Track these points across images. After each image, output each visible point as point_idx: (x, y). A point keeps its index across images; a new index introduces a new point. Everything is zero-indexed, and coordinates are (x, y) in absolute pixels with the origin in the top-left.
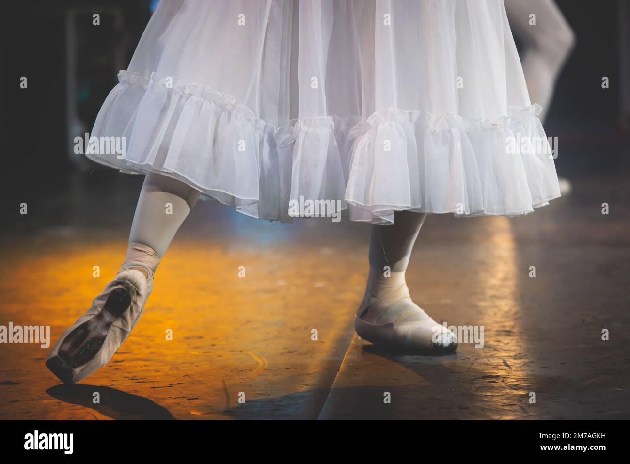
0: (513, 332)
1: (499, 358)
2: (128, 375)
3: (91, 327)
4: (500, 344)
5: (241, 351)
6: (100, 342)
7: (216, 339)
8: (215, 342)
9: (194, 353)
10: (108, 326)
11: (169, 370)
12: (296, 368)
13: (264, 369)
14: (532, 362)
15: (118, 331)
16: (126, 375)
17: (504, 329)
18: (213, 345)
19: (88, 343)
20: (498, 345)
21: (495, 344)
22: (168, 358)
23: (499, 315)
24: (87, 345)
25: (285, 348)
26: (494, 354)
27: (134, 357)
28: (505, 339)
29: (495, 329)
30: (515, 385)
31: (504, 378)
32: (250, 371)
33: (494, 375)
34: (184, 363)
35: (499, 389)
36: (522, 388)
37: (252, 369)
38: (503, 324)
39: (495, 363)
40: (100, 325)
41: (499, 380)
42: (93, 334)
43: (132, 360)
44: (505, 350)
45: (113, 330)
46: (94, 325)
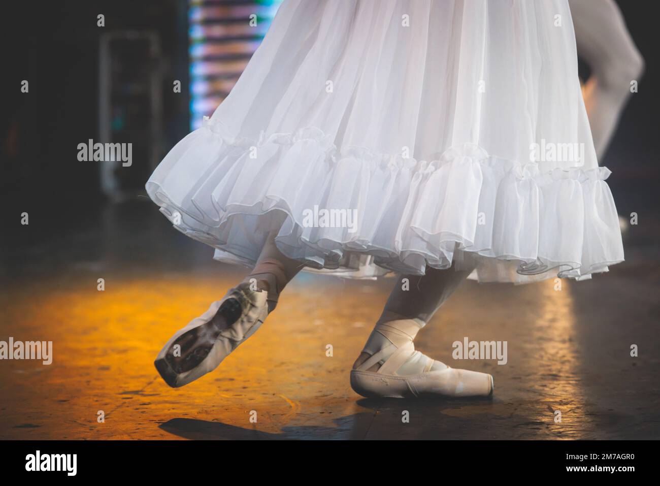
0: (560, 376)
1: (544, 403)
2: (154, 419)
3: (200, 334)
4: (546, 389)
5: (274, 394)
6: (206, 350)
7: (249, 381)
8: (246, 385)
9: (225, 395)
10: (216, 335)
11: (198, 413)
12: (330, 413)
13: (297, 414)
14: (578, 408)
15: (226, 342)
16: (152, 418)
17: (550, 373)
18: (245, 388)
19: (195, 350)
20: (543, 390)
21: (541, 388)
22: (197, 401)
23: (545, 359)
24: (193, 352)
25: (320, 391)
26: (540, 399)
27: (161, 399)
28: (550, 384)
29: (540, 373)
30: (560, 433)
31: (548, 424)
32: (282, 415)
33: (538, 421)
34: (214, 406)
35: (542, 436)
36: (567, 436)
37: (285, 413)
38: (550, 368)
39: (539, 408)
40: (209, 333)
41: (543, 427)
42: (201, 341)
43: (160, 403)
44: (550, 395)
45: (221, 340)
46: (204, 331)
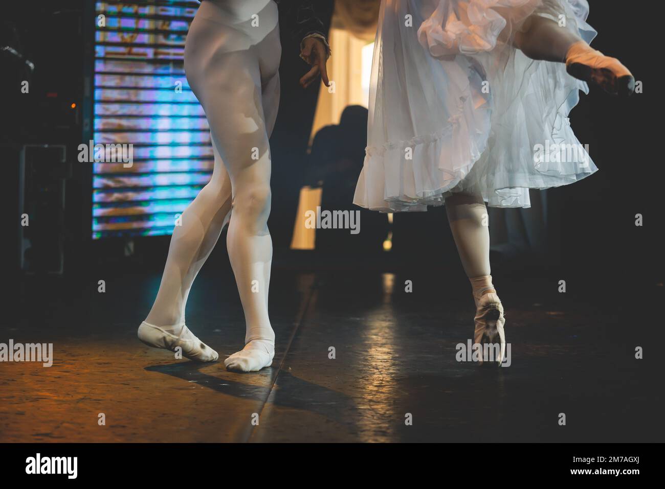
17: (380, 430)
